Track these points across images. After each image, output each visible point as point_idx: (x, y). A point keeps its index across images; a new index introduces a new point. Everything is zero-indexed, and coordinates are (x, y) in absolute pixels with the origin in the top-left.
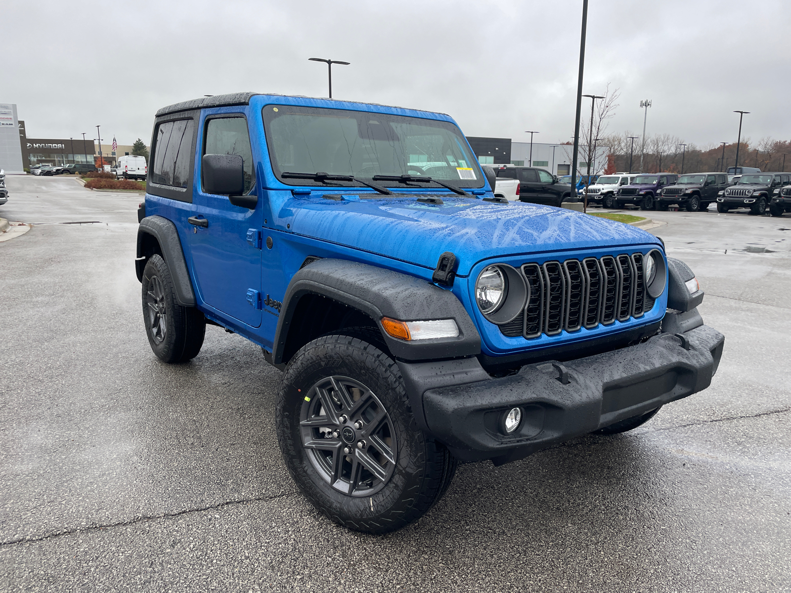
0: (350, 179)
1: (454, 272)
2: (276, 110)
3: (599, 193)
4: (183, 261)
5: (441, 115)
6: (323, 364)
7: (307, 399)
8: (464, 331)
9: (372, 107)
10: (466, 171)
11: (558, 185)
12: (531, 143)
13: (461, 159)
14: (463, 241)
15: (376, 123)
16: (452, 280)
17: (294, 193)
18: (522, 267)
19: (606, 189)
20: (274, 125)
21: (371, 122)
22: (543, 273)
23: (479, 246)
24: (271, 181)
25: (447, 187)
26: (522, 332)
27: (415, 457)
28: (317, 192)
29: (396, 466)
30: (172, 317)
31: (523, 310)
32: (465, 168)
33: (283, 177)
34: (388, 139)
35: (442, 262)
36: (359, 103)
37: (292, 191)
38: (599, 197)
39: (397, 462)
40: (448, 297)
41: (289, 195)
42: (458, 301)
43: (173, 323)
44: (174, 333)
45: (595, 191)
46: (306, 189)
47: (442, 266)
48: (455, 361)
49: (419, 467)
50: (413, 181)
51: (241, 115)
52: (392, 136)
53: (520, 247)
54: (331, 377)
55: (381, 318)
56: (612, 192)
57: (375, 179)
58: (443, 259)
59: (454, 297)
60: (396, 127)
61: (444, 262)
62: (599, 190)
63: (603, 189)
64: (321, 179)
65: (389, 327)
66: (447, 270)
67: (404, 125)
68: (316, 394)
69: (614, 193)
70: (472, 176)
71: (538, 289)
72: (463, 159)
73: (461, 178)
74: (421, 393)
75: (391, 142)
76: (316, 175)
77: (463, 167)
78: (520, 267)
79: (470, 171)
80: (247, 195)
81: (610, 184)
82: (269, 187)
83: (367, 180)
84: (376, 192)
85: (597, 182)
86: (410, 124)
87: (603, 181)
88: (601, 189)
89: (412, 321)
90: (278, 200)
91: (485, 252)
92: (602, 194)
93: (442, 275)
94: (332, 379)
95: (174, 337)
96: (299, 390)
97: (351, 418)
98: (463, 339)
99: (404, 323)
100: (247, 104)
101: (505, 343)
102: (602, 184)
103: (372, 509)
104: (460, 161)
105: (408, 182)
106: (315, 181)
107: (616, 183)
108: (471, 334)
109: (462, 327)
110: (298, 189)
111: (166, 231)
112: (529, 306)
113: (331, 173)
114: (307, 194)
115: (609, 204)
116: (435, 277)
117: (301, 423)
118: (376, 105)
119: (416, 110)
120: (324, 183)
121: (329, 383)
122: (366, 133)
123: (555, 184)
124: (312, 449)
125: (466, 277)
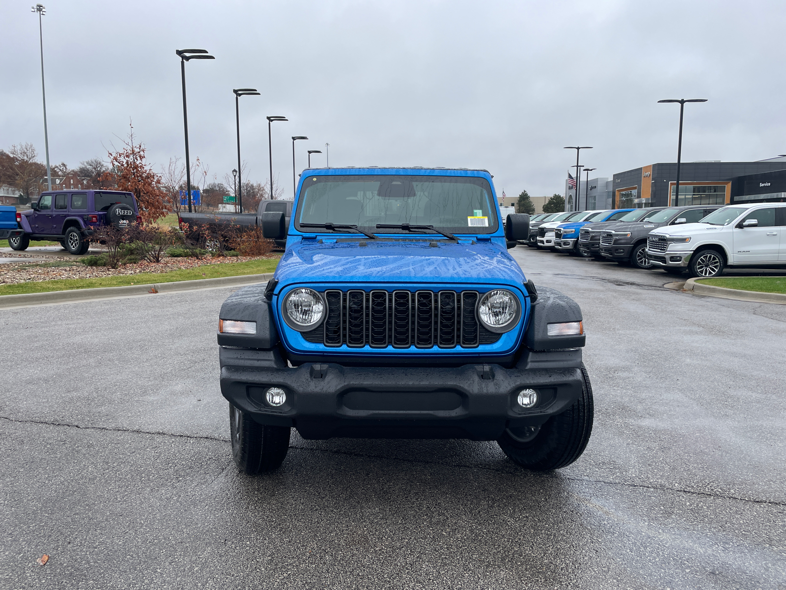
0: (352, 227)
10: (479, 219)
15: (399, 183)
16: (271, 297)
17: (304, 238)
18: (326, 292)
20: (309, 190)
21: (394, 183)
22: (345, 298)
24: (290, 230)
26: (323, 340)
31: (322, 323)
33: (301, 226)
34: (404, 196)
40: (261, 308)
41: (299, 239)
42: (267, 311)
46: (313, 235)
48: (258, 352)
52: (409, 193)
53: (327, 277)
57: (377, 227)
64: (329, 227)
70: (484, 224)
71: (339, 310)
73: (469, 226)
75: (406, 199)
76: (325, 224)
77: (476, 216)
78: (323, 292)
79: (484, 220)
83: (370, 228)
91: (294, 279)
99: (222, 321)
101: (303, 346)
104: (475, 211)
108: (262, 334)
109: (258, 328)
110: (308, 235)
113: (336, 223)
120: (334, 230)
125: (277, 295)
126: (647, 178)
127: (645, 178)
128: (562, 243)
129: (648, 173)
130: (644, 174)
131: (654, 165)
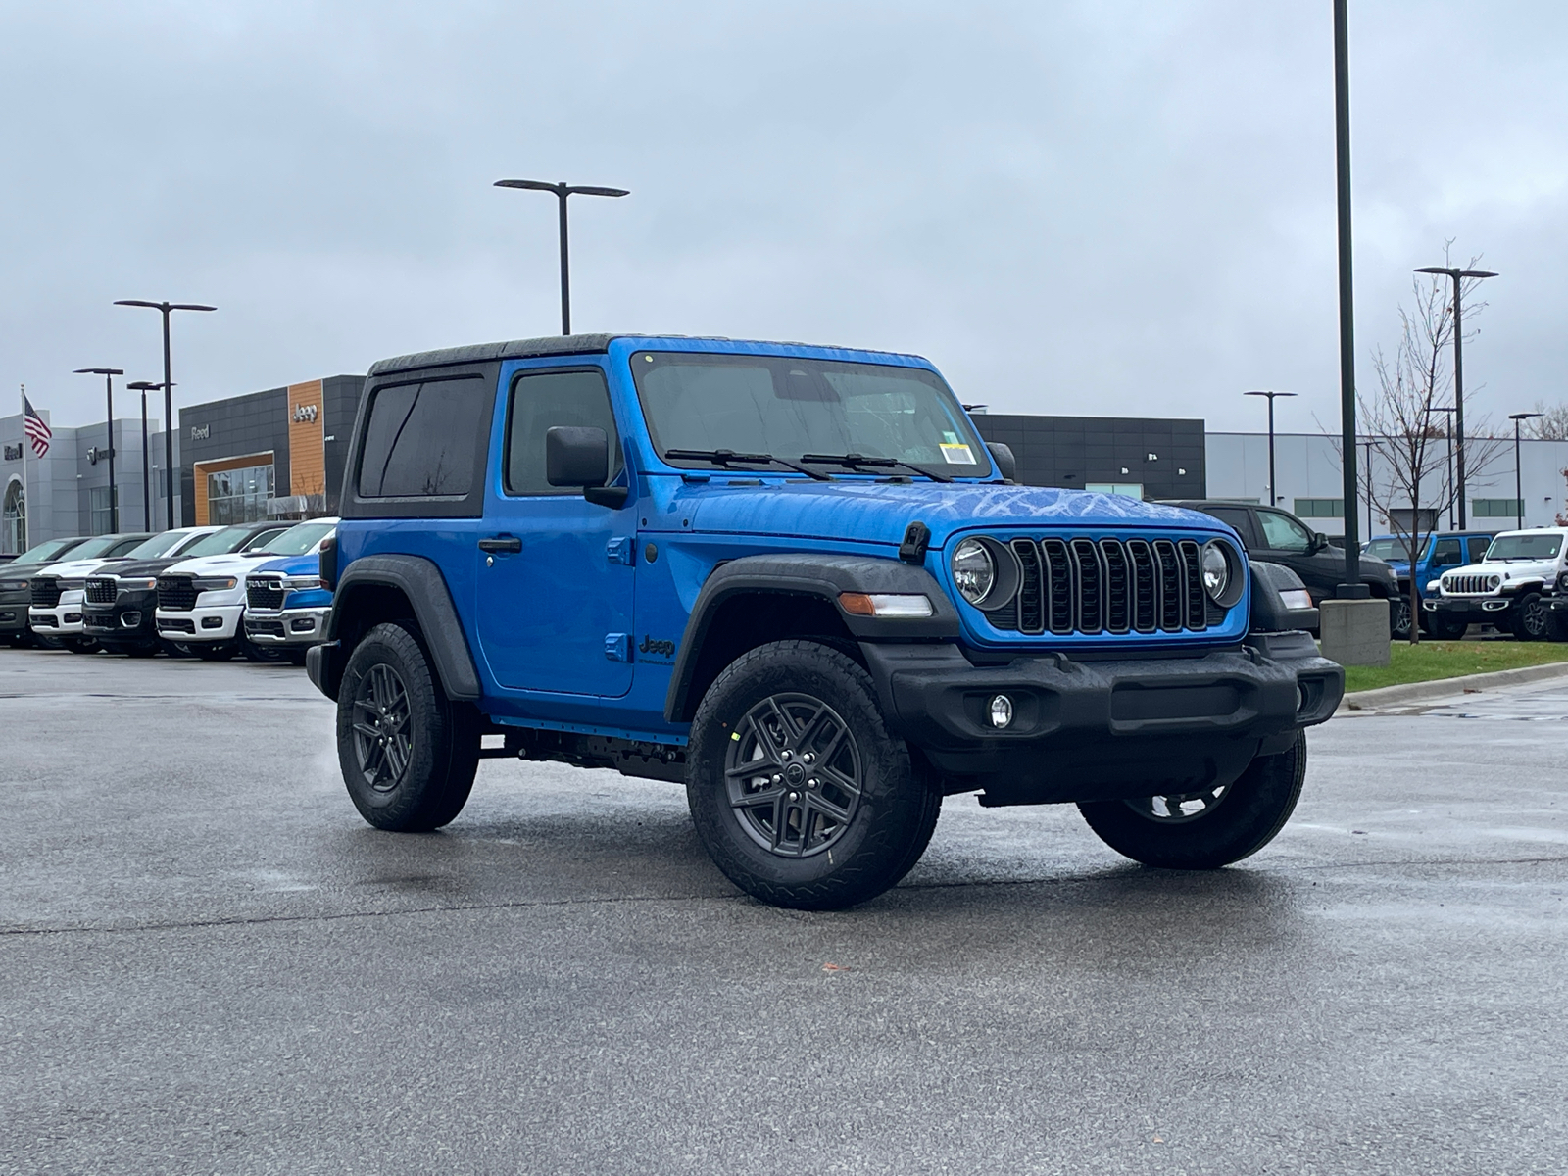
0: (765, 460)
1: (925, 545)
2: (649, 359)
3: (1497, 591)
4: (456, 622)
5: (911, 358)
6: (759, 680)
7: (735, 736)
8: (938, 607)
9: (793, 350)
10: (957, 449)
11: (1326, 556)
12: (1271, 435)
13: (946, 430)
14: (933, 514)
15: (801, 374)
16: (923, 554)
17: (686, 479)
18: (1012, 543)
19: (1518, 576)
20: (649, 381)
21: (793, 373)
22: (1041, 553)
23: (956, 516)
24: (652, 462)
25: (925, 474)
26: (1017, 624)
27: (886, 773)
28: (718, 476)
29: (861, 795)
30: (427, 729)
31: (1016, 596)
32: (955, 445)
33: (668, 456)
34: (822, 399)
35: (910, 533)
36: (772, 343)
37: (683, 476)
38: (1496, 605)
39: (863, 789)
40: (918, 573)
41: (678, 483)
42: (931, 578)
43: (430, 741)
44: (431, 761)
45: (1479, 583)
46: (706, 474)
47: (910, 538)
48: (930, 645)
49: (890, 785)
50: (867, 463)
51: (595, 369)
52: (829, 395)
53: (1009, 518)
54: (770, 698)
55: (839, 595)
56: (1537, 586)
57: (804, 460)
58: (911, 529)
59: (926, 572)
60: (835, 380)
61: (913, 535)
62: (1495, 580)
63: (1508, 577)
64: (721, 459)
65: (848, 604)
66: (917, 542)
67: (847, 376)
68: (748, 726)
69: (1546, 587)
70: (968, 459)
71: (1035, 572)
72: (952, 430)
73: (949, 461)
74: (889, 675)
75: (827, 404)
76: (716, 453)
77: (950, 443)
78: (1009, 543)
79: (964, 451)
80: (610, 486)
81: (1533, 558)
82: (650, 471)
83: (795, 461)
84: (812, 479)
85: (1490, 552)
86: (856, 374)
87: (1507, 548)
88: (1502, 578)
89: (876, 594)
90: (665, 490)
91: (962, 522)
92: (1505, 593)
93: (911, 549)
94: (772, 700)
95: (429, 769)
96: (725, 725)
97: (798, 753)
98: (936, 616)
99: (867, 596)
100: (605, 352)
101: (994, 635)
102: (1505, 559)
103: (831, 862)
104: (946, 434)
105: (857, 466)
106: (714, 463)
107: (1555, 556)
108: (947, 612)
109: (935, 603)
110: (692, 474)
111: (421, 572)
112: (1023, 591)
113: (735, 451)
114: (704, 481)
115: (1534, 624)
116: (903, 552)
117: (726, 772)
118: (800, 345)
119: (865, 351)
120: (728, 465)
121: (768, 707)
122: (786, 389)
123: (1319, 555)
124: (743, 807)
125: (941, 549)
126: (307, 425)
127: (301, 426)
128: (287, 625)
129: (310, 409)
130: (297, 411)
131: (329, 383)
